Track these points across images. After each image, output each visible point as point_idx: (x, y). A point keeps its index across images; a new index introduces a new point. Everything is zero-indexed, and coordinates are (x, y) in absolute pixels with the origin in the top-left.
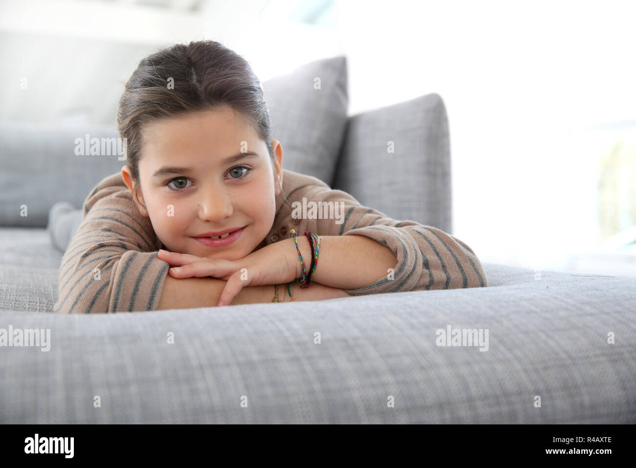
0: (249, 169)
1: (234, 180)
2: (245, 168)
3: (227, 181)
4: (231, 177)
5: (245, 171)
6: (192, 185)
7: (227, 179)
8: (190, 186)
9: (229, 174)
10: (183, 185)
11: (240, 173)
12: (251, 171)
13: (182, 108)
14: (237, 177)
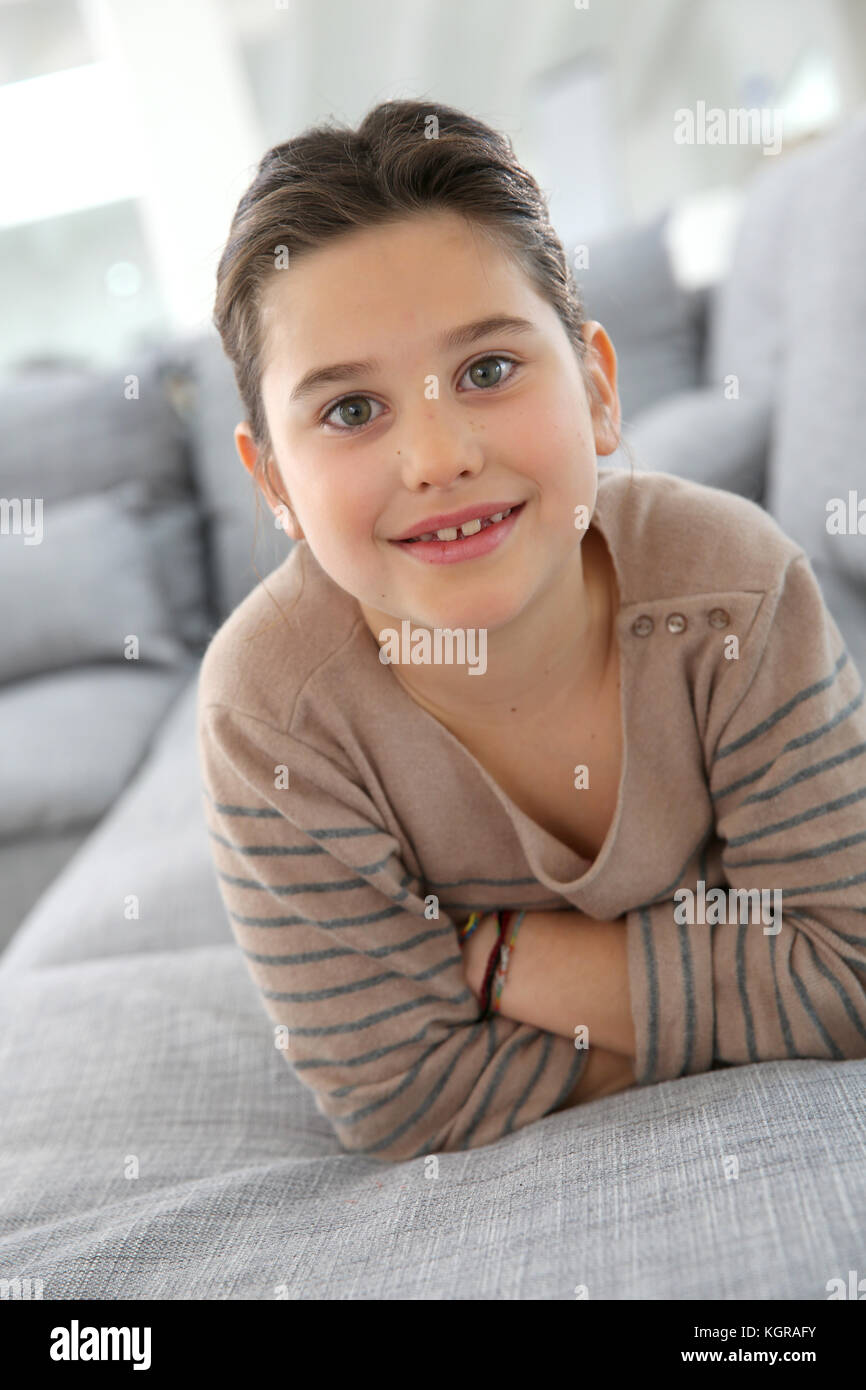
0: (516, 364)
1: (481, 391)
2: (506, 360)
3: (464, 395)
4: (474, 386)
5: (504, 367)
6: (384, 414)
7: (464, 390)
8: (379, 416)
9: (467, 378)
10: (363, 418)
11: (494, 375)
12: (519, 369)
13: (343, 222)
14: (486, 386)
